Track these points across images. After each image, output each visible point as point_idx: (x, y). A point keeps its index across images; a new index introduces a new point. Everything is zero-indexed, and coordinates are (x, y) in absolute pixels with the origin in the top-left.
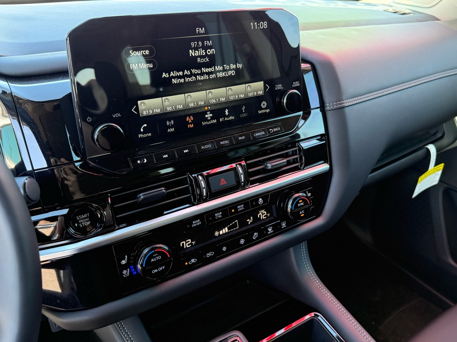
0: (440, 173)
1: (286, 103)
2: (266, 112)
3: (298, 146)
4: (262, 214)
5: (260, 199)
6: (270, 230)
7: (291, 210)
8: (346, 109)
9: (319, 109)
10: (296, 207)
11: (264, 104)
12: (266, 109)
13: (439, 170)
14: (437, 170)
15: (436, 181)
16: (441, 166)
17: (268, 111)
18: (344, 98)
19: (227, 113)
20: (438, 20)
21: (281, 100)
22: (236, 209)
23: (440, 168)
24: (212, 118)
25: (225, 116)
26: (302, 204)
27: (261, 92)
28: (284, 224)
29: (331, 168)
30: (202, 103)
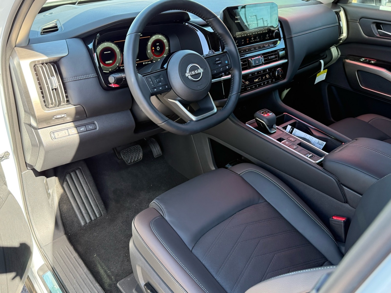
0: (326, 74)
1: (275, 35)
2: (268, 39)
3: (277, 52)
4: (267, 76)
5: (267, 70)
6: (270, 81)
7: (277, 74)
8: (293, 38)
9: (283, 38)
10: (279, 73)
11: (267, 35)
12: (268, 37)
13: (325, 72)
14: (324, 72)
15: (324, 78)
16: (326, 70)
17: (268, 38)
18: (292, 34)
19: (257, 38)
20: (323, 4)
21: (272, 34)
22: (261, 72)
23: (325, 71)
24: (253, 39)
25: (257, 39)
26: (280, 72)
27: (267, 31)
28: (274, 80)
29: (288, 61)
30: (251, 34)
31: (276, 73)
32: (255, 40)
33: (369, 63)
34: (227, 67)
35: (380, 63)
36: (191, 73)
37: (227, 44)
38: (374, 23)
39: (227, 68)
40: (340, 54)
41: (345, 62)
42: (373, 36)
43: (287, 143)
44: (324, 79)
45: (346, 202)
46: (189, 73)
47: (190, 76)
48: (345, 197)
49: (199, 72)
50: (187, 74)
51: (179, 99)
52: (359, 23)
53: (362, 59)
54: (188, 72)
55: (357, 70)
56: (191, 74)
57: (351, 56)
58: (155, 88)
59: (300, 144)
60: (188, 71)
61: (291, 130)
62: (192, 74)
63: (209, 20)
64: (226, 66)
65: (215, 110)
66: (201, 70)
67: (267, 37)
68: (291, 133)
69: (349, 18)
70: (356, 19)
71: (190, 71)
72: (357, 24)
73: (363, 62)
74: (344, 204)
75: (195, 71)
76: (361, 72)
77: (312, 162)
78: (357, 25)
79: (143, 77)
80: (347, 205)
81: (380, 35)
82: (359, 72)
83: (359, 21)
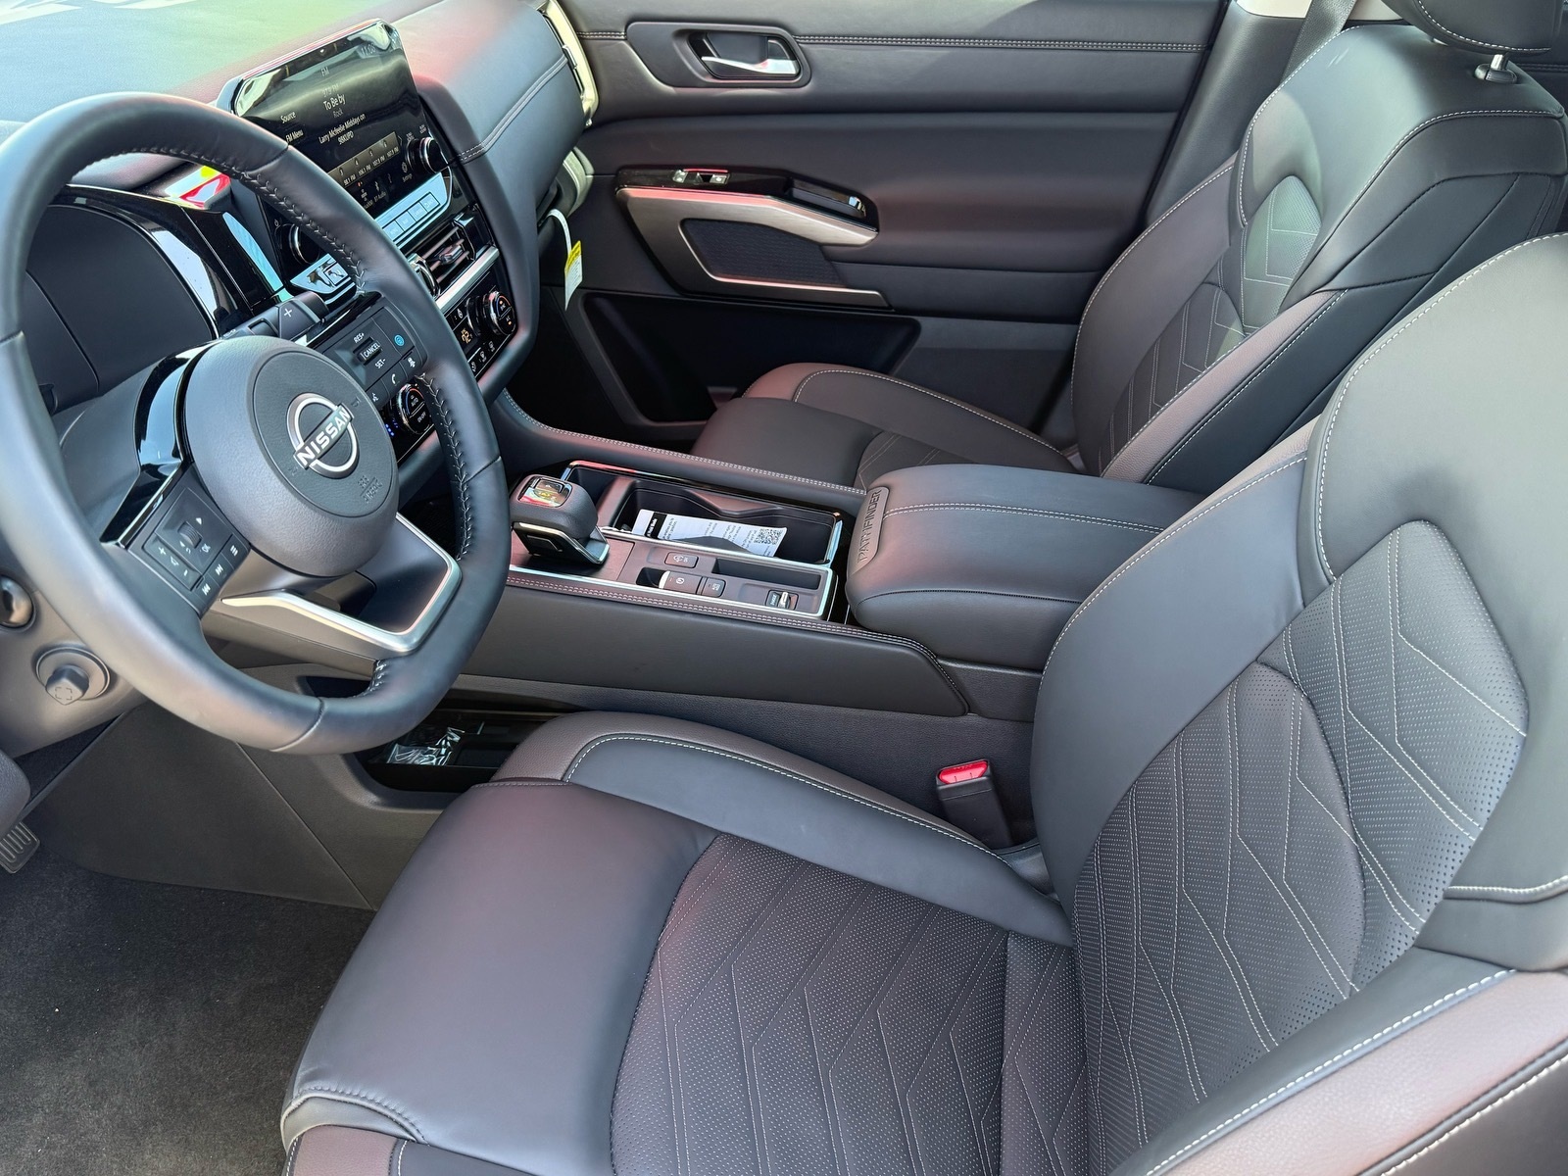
0: (580, 258)
1: (429, 159)
2: (409, 180)
3: (456, 225)
4: (466, 337)
5: (459, 311)
6: (483, 356)
7: (497, 318)
11: (405, 167)
12: (408, 173)
13: (578, 254)
14: (576, 254)
15: (580, 275)
16: (578, 245)
17: (410, 176)
18: (480, 138)
19: (378, 188)
21: (417, 156)
23: (576, 249)
25: (380, 193)
26: (504, 307)
27: (396, 149)
28: (492, 346)
29: (500, 251)
30: (353, 177)
31: (493, 316)
32: (374, 200)
33: (706, 185)
34: (410, 360)
35: (745, 177)
36: (312, 444)
37: (362, 259)
38: (680, 34)
39: (413, 364)
40: (590, 169)
41: (626, 197)
42: (692, 82)
43: (680, 581)
44: (580, 280)
45: (967, 709)
46: (307, 449)
47: (317, 462)
48: (961, 697)
49: (339, 426)
50: (301, 456)
51: (291, 579)
52: (625, 40)
53: (681, 177)
54: (302, 444)
55: (679, 220)
56: (318, 451)
57: (637, 172)
58: (198, 582)
59: (721, 568)
60: (298, 443)
61: (653, 525)
62: (319, 446)
63: (261, 169)
64: (406, 356)
65: (453, 567)
66: (341, 413)
67: (405, 175)
68: (655, 535)
69: (584, 28)
70: (611, 28)
71: (309, 437)
72: (623, 45)
73: (686, 186)
74: (962, 720)
75: (327, 429)
76: (697, 224)
77: (807, 620)
78: (622, 49)
79: (127, 547)
80: (972, 718)
81: (715, 77)
82: (687, 225)
83: (626, 31)
